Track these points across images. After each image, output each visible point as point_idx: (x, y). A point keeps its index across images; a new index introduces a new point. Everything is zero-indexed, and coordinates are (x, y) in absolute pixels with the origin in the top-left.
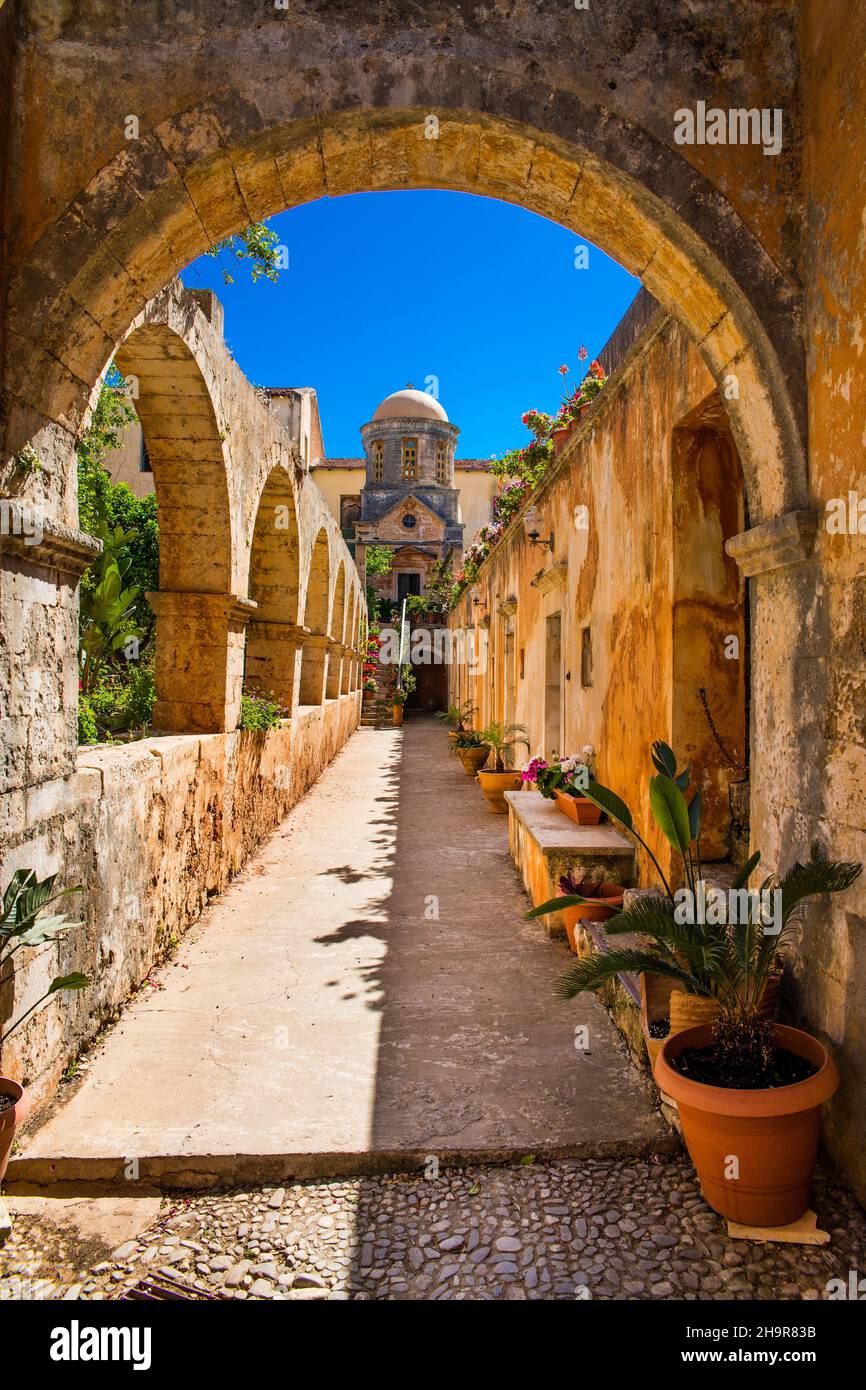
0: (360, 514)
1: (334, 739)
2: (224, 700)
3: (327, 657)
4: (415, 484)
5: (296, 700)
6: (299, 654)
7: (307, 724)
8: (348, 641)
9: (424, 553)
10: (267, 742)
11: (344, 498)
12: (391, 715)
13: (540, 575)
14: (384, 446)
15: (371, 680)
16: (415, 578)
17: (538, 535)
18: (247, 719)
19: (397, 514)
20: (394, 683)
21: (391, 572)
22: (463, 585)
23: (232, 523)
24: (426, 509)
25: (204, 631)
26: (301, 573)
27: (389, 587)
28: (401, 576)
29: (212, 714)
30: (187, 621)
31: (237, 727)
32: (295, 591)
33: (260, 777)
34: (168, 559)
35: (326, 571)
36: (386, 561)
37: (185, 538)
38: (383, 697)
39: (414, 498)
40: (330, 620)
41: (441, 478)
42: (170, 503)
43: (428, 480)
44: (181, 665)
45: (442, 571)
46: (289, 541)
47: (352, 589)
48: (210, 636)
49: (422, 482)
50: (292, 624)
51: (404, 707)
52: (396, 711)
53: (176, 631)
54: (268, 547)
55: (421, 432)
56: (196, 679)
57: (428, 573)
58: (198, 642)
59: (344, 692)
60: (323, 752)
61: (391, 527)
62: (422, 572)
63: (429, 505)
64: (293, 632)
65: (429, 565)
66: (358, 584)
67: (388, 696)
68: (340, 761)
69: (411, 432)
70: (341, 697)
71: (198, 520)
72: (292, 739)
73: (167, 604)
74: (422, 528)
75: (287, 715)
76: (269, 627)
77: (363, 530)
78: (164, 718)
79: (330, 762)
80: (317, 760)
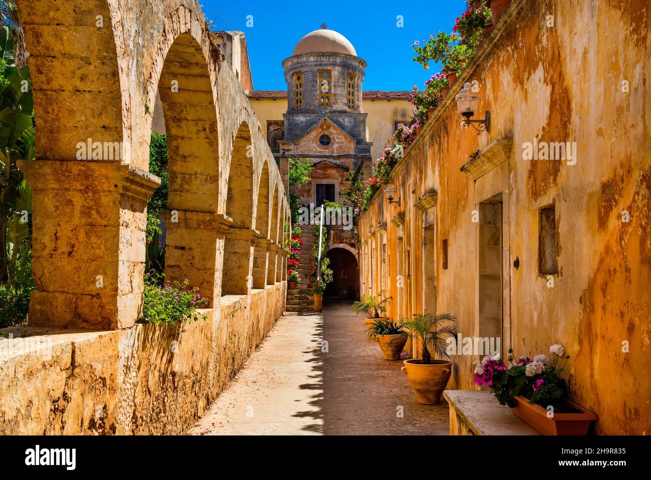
0: (283, 134)
1: (262, 325)
2: (116, 289)
3: (252, 249)
4: (329, 109)
5: (217, 290)
6: (220, 244)
7: (232, 312)
8: (273, 237)
9: (338, 167)
10: (182, 335)
11: (270, 123)
12: (312, 303)
13: (475, 156)
14: (303, 77)
15: (295, 273)
16: (331, 187)
17: (471, 114)
18: (152, 312)
19: (314, 134)
20: (315, 275)
21: (310, 183)
22: (375, 189)
23: (123, 78)
24: (339, 129)
25: (90, 208)
26: (221, 161)
27: (309, 196)
28: (318, 186)
29: (102, 306)
30: (69, 195)
31: (139, 321)
32: (214, 179)
33: (174, 374)
34: (46, 122)
35: (250, 167)
36: (305, 172)
37: (65, 95)
38: (305, 287)
39: (329, 121)
40: (255, 215)
41: (351, 104)
42: (43, 51)
43: (340, 106)
44: (64, 248)
45: (355, 180)
46: (207, 126)
47: (276, 191)
48: (98, 213)
49: (335, 107)
50: (212, 212)
51: (323, 295)
52: (316, 299)
53: (57, 207)
54: (186, 133)
55: (334, 64)
56: (82, 265)
57: (341, 183)
58: (84, 220)
59: (270, 283)
60: (250, 338)
61: (310, 144)
62: (336, 182)
63: (341, 126)
64: (213, 220)
65: (342, 176)
66: (281, 188)
67: (309, 286)
68: (267, 345)
69: (326, 65)
70: (267, 287)
71: (79, 73)
72: (214, 330)
73: (44, 175)
74: (336, 146)
75: (209, 305)
76: (189, 215)
77: (286, 147)
78: (42, 312)
79: (257, 346)
80: (244, 346)
